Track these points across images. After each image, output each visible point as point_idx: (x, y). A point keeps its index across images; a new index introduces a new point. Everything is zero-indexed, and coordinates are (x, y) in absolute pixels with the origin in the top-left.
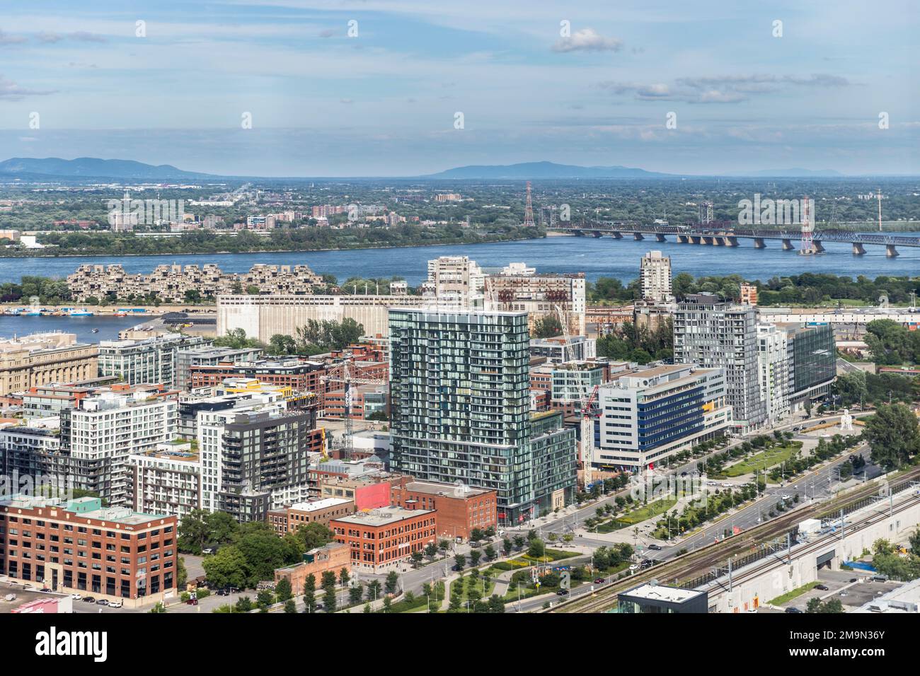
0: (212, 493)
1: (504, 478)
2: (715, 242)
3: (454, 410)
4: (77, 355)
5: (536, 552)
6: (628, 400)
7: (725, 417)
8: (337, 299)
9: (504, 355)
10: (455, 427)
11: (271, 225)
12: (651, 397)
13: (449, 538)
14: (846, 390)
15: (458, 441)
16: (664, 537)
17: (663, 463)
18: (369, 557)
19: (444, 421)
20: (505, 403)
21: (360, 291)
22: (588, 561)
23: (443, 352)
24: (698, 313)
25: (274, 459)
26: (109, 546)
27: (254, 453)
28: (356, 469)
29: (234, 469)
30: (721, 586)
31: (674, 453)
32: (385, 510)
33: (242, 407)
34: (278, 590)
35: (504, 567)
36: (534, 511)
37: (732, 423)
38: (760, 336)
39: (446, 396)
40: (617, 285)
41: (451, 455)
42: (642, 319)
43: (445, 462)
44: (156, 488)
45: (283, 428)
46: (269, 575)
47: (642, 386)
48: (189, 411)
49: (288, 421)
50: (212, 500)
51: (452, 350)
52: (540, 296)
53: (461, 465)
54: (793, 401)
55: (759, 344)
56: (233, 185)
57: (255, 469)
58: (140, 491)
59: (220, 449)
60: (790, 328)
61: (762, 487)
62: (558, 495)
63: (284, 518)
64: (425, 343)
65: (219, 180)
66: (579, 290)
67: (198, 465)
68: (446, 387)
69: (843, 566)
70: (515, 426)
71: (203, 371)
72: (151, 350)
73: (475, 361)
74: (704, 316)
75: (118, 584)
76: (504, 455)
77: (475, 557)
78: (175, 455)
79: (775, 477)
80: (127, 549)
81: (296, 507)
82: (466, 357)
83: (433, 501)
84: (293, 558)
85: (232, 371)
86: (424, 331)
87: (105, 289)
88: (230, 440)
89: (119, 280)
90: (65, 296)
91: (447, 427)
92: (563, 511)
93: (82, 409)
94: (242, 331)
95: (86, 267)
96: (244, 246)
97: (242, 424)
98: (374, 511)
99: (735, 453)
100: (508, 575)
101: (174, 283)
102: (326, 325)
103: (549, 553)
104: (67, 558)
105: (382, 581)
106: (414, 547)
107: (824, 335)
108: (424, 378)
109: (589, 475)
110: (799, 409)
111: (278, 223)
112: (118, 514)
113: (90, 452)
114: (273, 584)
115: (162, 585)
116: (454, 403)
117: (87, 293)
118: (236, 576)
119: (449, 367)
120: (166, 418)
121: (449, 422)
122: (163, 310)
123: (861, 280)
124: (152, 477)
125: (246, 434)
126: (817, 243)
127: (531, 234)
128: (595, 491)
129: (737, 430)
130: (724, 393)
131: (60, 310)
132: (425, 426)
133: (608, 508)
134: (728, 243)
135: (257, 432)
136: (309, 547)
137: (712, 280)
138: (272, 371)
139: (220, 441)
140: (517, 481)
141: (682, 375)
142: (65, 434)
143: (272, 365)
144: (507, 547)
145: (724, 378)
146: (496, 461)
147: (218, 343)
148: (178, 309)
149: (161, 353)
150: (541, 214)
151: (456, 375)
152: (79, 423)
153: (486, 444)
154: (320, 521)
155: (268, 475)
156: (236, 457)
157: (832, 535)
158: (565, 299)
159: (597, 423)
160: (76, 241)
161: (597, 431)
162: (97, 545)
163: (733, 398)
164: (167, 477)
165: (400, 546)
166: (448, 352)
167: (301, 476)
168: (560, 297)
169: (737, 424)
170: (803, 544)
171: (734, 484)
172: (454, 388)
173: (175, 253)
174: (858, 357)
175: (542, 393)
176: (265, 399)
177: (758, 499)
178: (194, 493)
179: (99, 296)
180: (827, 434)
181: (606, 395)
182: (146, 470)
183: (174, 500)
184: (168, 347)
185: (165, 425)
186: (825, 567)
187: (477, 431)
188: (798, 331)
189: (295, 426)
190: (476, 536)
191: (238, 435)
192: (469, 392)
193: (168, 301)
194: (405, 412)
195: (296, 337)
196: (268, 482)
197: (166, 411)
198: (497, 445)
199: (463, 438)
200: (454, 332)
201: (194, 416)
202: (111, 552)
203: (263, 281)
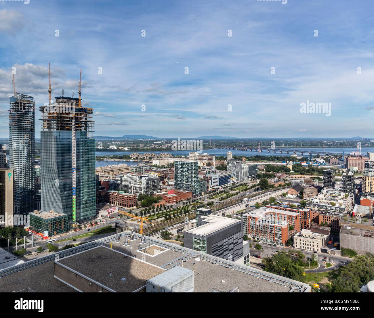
0: (144, 191)
1: (193, 190)
2: (243, 150)
3: (185, 178)
4: (127, 168)
5: (197, 202)
6: (217, 177)
7: (236, 180)
8: (172, 159)
9: (194, 169)
10: (185, 181)
11: (166, 146)
12: (221, 176)
13: (183, 199)
14: (259, 176)
15: (186, 183)
16: (220, 200)
17: (223, 188)
18: (169, 202)
19: (183, 180)
20: (194, 177)
21: (178, 158)
22: (206, 204)
23: (183, 168)
24: (231, 162)
25: (154, 185)
26: (125, 199)
27: (151, 184)
28: (169, 188)
29: (148, 187)
30: (227, 209)
31: (225, 186)
32: (172, 194)
33: (150, 177)
34: (153, 207)
35: (191, 205)
36: (199, 195)
37: (237, 181)
38: (243, 166)
39: (184, 176)
40: (223, 157)
41: (185, 186)
42: (225, 163)
43: (184, 187)
44: (135, 190)
45: (156, 180)
46: (151, 205)
47: (220, 175)
48: (141, 177)
49: (157, 179)
50: (144, 192)
51: (185, 168)
52: (207, 159)
53: (186, 187)
54: (249, 178)
55: (242, 168)
56: (162, 139)
57: (151, 187)
58: (133, 190)
59: (145, 184)
60: (249, 165)
61: (239, 192)
62: (203, 193)
63: (155, 195)
64: (180, 166)
65: (160, 139)
66: (214, 158)
67: (142, 186)
68: (184, 174)
69: (251, 206)
70: (195, 181)
71: (147, 171)
72: (140, 167)
73: (189, 170)
74: (232, 163)
75: (126, 205)
76: (194, 186)
77: (187, 203)
78: (138, 184)
79: (242, 191)
80: (128, 200)
81: (157, 193)
82: (187, 169)
83: (181, 193)
84: (156, 202)
85: (152, 171)
86: (180, 165)
87: (136, 157)
88: (147, 182)
89: (138, 155)
90: (130, 158)
91: (184, 181)
92: (204, 195)
93: (124, 177)
94: (156, 164)
95: (133, 153)
96: (161, 150)
97: (149, 179)
98: (170, 195)
99: (236, 187)
100: (192, 206)
101: (147, 156)
102: (170, 163)
103: (200, 202)
104: (119, 201)
105: (170, 206)
106: (177, 201)
107: (256, 166)
108: (180, 173)
109: (209, 190)
110: (250, 179)
111: (168, 146)
112: (127, 194)
113: (125, 184)
114: (152, 206)
115: (133, 206)
116: (185, 177)
117: (133, 157)
118: (146, 205)
119: (184, 171)
120: (138, 178)
121: (184, 180)
122: (145, 160)
123: (267, 157)
124: (135, 188)
125: (149, 181)
126: (261, 150)
127: (211, 148)
128: (210, 192)
129: (238, 182)
130: (236, 176)
131: (128, 160)
132: (180, 181)
133: (211, 195)
134: (245, 150)
135: (151, 181)
136: (158, 200)
137: (240, 156)
138: (158, 171)
139: (145, 182)
140: (196, 190)
141: (228, 173)
142: (121, 181)
143: (159, 170)
144: (193, 202)
145: (236, 173)
146: (192, 187)
147: (151, 166)
148: (148, 160)
149: (141, 168)
150: (213, 145)
151: (186, 172)
152: (123, 179)
153: (190, 184)
154: (161, 196)
155: (153, 188)
156: (148, 185)
157: (249, 201)
158: (212, 159)
159: (212, 181)
160: (133, 149)
161: (212, 182)
162: (123, 199)
163: (237, 177)
164: (137, 188)
165: (174, 201)
166: (184, 168)
167: (159, 188)
168: (211, 159)
169: (238, 181)
170: (243, 202)
171: (235, 192)
172: (185, 174)
173: (150, 151)
174: (263, 170)
175: (204, 175)
176: (154, 175)
177: (239, 194)
178: (141, 191)
179: (135, 158)
180: (254, 184)
181: (213, 176)
182: (134, 187)
183: (138, 192)
184: (143, 167)
185: (138, 180)
186: (247, 207)
187: (189, 182)
188: (250, 165)
189: (158, 180)
190: (188, 199)
191: (148, 181)
192: (188, 175)
193: (146, 159)
194: (177, 178)
195: (165, 165)
196: (153, 189)
197: (138, 177)
198: (192, 184)
199: (187, 183)
200: (185, 165)
201: (142, 178)
202: (125, 200)
203: (162, 156)
